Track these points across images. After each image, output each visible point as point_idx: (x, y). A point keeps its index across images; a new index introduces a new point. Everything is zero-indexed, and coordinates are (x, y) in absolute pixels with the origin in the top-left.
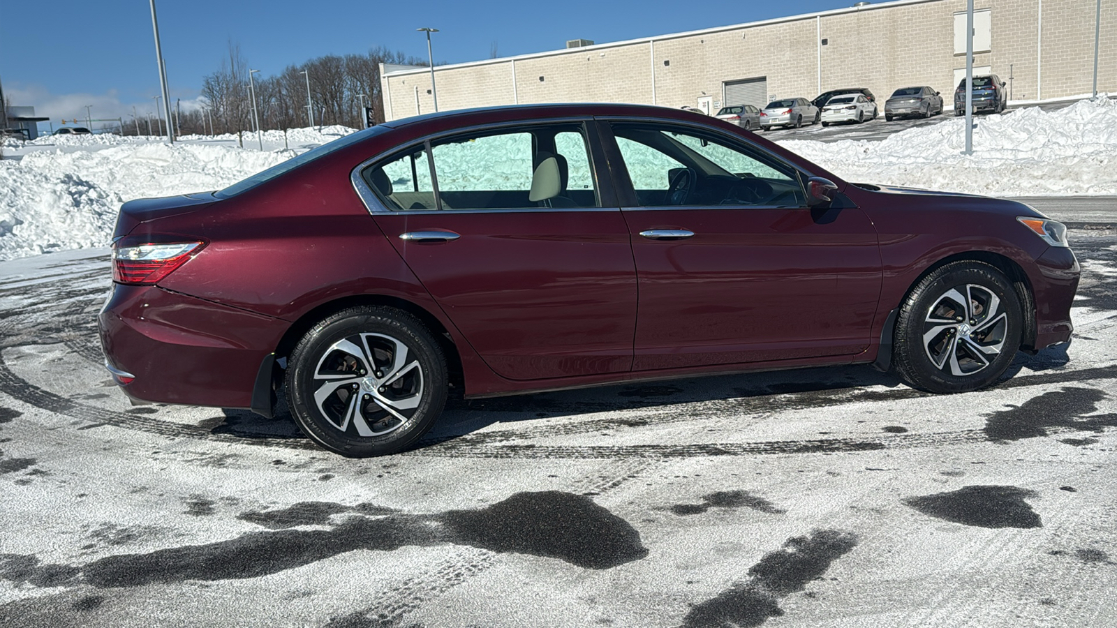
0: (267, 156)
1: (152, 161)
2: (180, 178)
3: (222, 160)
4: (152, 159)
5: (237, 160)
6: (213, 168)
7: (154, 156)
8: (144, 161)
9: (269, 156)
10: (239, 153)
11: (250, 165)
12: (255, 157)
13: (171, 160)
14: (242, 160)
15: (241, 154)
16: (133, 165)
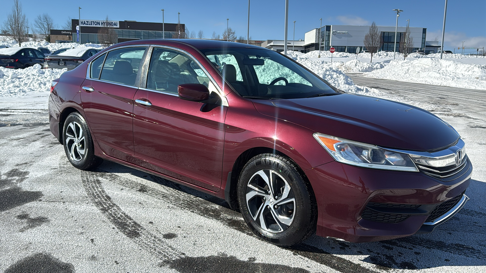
0: (469, 66)
1: (424, 66)
2: (427, 74)
3: (449, 67)
4: (424, 64)
5: (455, 68)
6: (443, 70)
7: (425, 64)
8: (422, 65)
9: (470, 66)
10: (457, 64)
11: (460, 70)
12: (464, 66)
13: (430, 66)
14: (457, 68)
15: (458, 65)
16: (417, 67)
